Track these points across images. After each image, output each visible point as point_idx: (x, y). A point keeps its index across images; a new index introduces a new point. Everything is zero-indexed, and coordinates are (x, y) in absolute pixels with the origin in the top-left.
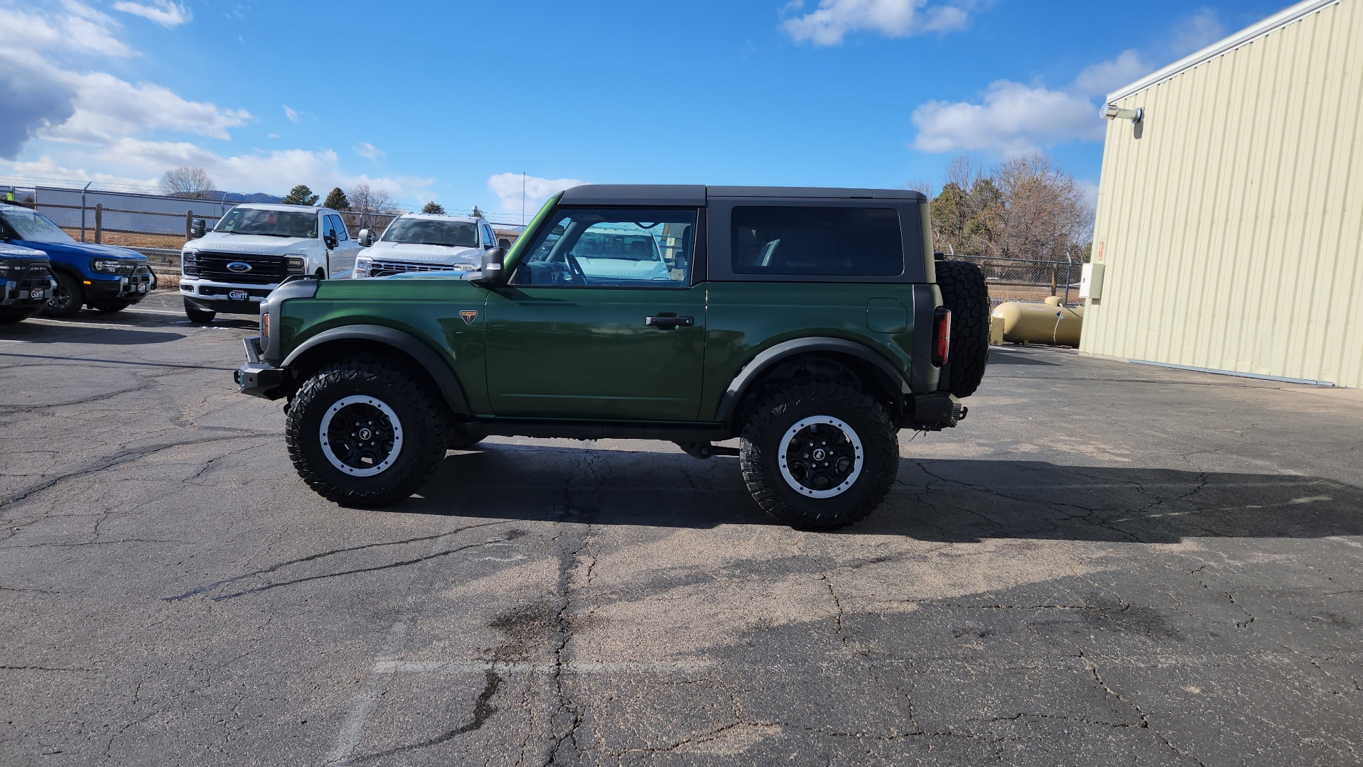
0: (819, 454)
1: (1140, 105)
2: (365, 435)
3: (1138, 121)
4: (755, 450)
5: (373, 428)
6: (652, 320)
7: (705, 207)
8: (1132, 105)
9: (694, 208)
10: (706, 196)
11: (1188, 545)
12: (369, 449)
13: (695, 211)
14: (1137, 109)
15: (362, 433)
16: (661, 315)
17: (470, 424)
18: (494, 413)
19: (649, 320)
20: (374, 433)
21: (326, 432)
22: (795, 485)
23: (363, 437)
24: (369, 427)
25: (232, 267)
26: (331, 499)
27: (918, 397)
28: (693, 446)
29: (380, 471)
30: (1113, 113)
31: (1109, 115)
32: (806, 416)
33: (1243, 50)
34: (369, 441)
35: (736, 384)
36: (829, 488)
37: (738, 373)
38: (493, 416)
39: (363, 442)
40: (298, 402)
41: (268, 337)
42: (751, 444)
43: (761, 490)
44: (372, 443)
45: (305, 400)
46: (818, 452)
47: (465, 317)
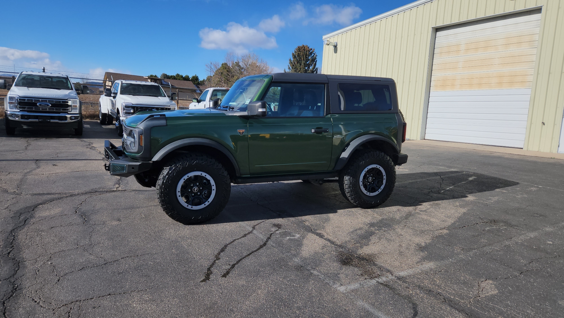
1: (336, 41)
2: (195, 190)
3: (335, 47)
4: (353, 180)
6: (315, 130)
7: (328, 83)
8: (333, 41)
9: (324, 84)
10: (328, 79)
11: (471, 198)
14: (335, 43)
15: (194, 189)
16: (317, 128)
17: (240, 180)
18: (250, 174)
19: (313, 131)
21: (180, 190)
22: (365, 192)
23: (195, 191)
24: (197, 186)
27: (399, 155)
29: (206, 206)
31: (327, 44)
32: (369, 165)
33: (373, 25)
34: (197, 193)
35: (345, 155)
36: (375, 192)
37: (344, 150)
38: (249, 176)
39: (194, 193)
40: (167, 177)
41: (142, 146)
42: (352, 178)
43: (355, 195)
44: (199, 194)
45: (170, 176)
46: (370, 178)
47: (240, 133)
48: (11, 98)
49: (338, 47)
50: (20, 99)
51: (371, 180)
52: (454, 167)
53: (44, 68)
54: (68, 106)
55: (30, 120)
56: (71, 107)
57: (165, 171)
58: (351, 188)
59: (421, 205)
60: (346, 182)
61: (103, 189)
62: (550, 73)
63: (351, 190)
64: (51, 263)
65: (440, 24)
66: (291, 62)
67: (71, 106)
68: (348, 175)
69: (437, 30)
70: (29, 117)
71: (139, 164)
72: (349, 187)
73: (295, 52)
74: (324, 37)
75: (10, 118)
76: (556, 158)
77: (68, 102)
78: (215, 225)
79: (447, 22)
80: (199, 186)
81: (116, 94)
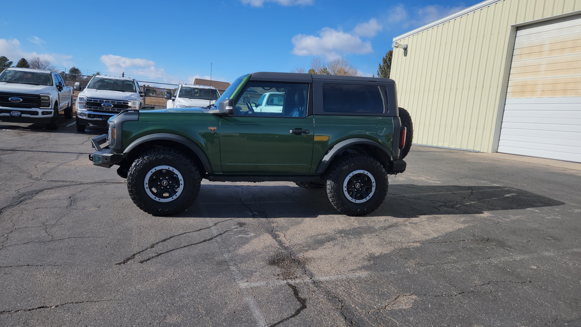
0: (358, 185)
1: (406, 43)
2: (165, 183)
3: (406, 49)
4: (335, 185)
5: (168, 180)
6: (293, 131)
7: (312, 83)
8: (403, 43)
9: (308, 83)
10: (312, 79)
11: (486, 214)
12: (167, 190)
13: (308, 85)
14: (405, 45)
15: (163, 182)
16: (296, 129)
17: (212, 177)
18: (223, 172)
19: (291, 131)
20: (169, 182)
21: (147, 183)
22: (350, 198)
23: (164, 184)
24: (166, 179)
25: (12, 100)
26: (149, 213)
27: (394, 162)
28: (302, 183)
29: (173, 199)
30: (397, 46)
32: (355, 170)
33: (446, 24)
34: (167, 186)
35: (327, 158)
36: (362, 199)
37: (327, 153)
38: (222, 173)
39: (163, 186)
40: (134, 169)
41: (115, 139)
42: (333, 182)
43: (337, 201)
45: (138, 168)
46: (357, 184)
47: (211, 130)
48: (81, 99)
49: (408, 49)
50: (87, 100)
51: (359, 186)
53: (123, 73)
54: (128, 107)
55: (95, 119)
58: (332, 193)
60: (328, 187)
63: (332, 195)
64: (7, 236)
65: (520, 22)
66: (381, 68)
67: (130, 107)
68: (332, 180)
69: (518, 28)
70: (95, 116)
71: (111, 155)
73: (386, 57)
74: (394, 39)
75: (79, 116)
77: (128, 103)
78: (180, 218)
81: (175, 97)
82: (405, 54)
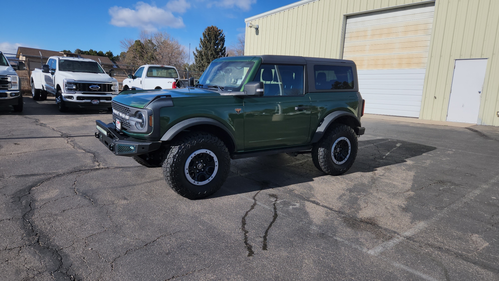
1: (257, 24)
2: (200, 167)
3: (257, 29)
6: (298, 108)
7: (306, 65)
8: (255, 23)
9: (303, 65)
11: (408, 162)
15: (199, 166)
16: (299, 106)
17: (236, 155)
18: (244, 149)
19: (296, 108)
20: (203, 165)
22: (335, 161)
23: (199, 168)
24: (201, 163)
29: (210, 181)
31: (250, 26)
32: (339, 138)
33: (291, 10)
34: (201, 169)
35: (321, 129)
36: (342, 160)
37: (319, 125)
38: (243, 151)
39: (199, 170)
40: (177, 156)
41: (151, 127)
42: (326, 149)
43: (328, 164)
44: (203, 170)
45: (180, 155)
46: (338, 149)
47: (237, 111)
49: (259, 29)
52: (379, 136)
54: (8, 82)
56: (11, 83)
57: (175, 150)
58: (325, 158)
59: (376, 170)
60: (320, 154)
61: (85, 167)
62: (441, 56)
63: (325, 160)
65: (350, 12)
66: (202, 41)
68: (323, 147)
69: (348, 17)
71: (149, 144)
72: (324, 158)
73: (205, 32)
74: (246, 20)
76: (448, 126)
77: (7, 79)
79: (357, 11)
80: (203, 163)
81: (55, 70)
82: (257, 33)
